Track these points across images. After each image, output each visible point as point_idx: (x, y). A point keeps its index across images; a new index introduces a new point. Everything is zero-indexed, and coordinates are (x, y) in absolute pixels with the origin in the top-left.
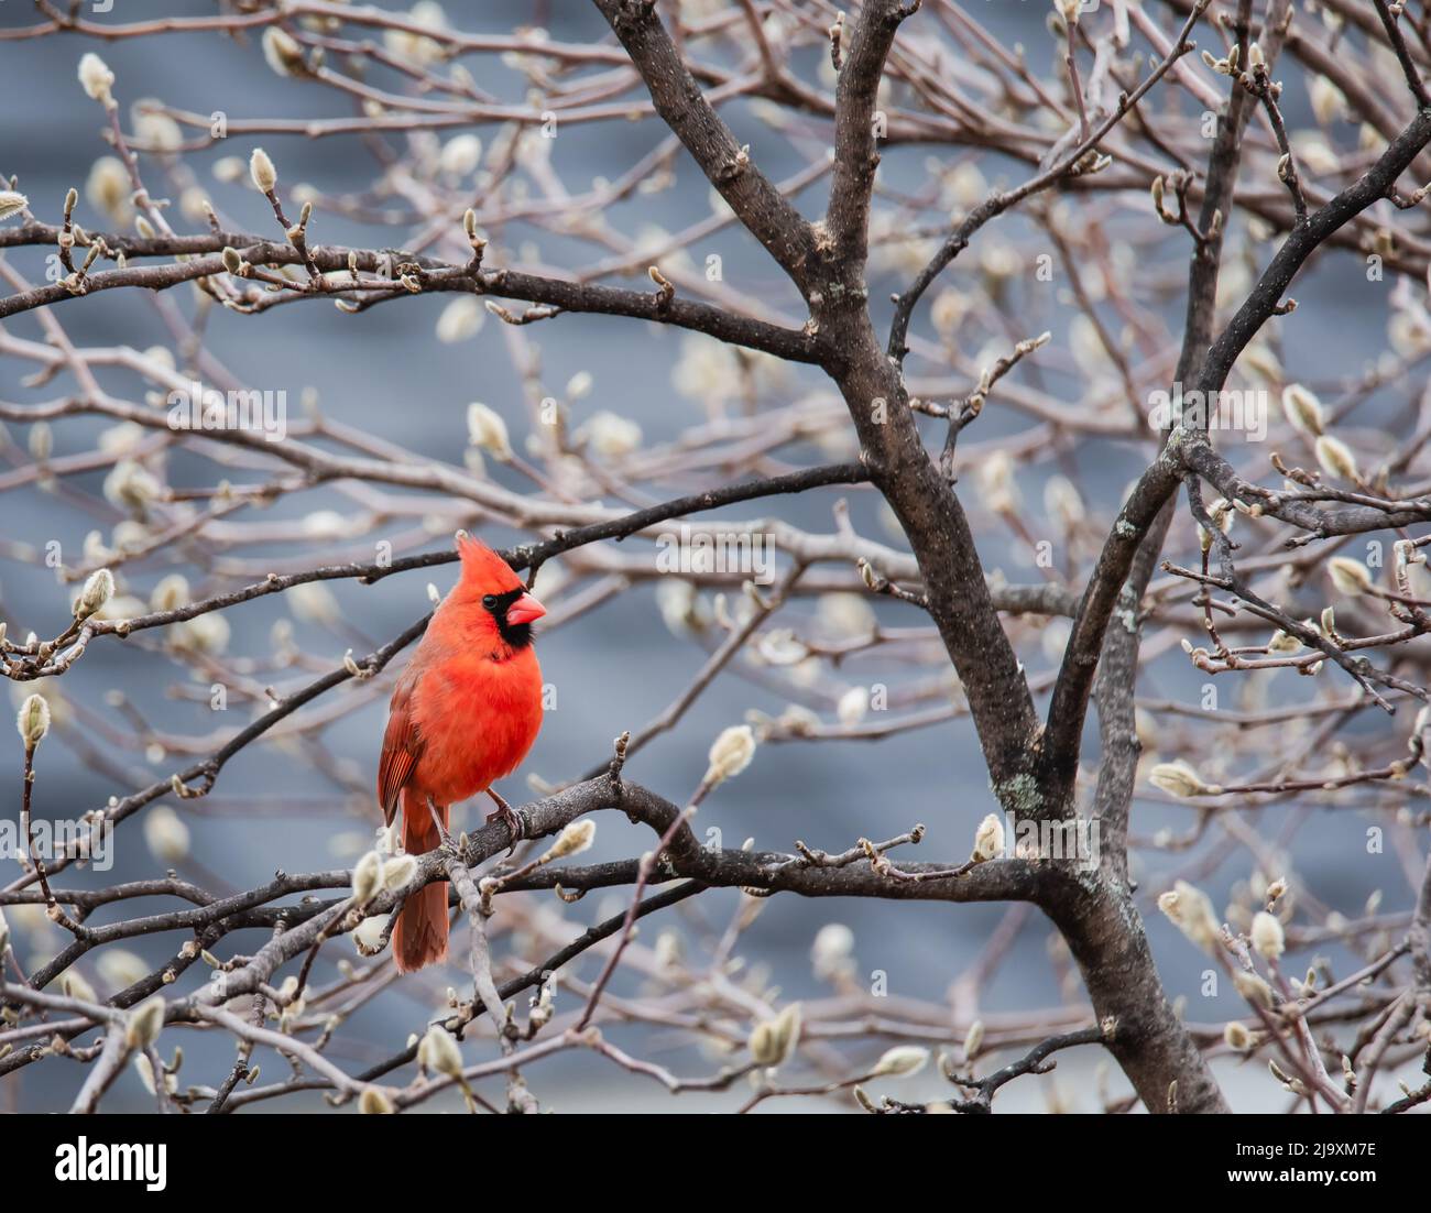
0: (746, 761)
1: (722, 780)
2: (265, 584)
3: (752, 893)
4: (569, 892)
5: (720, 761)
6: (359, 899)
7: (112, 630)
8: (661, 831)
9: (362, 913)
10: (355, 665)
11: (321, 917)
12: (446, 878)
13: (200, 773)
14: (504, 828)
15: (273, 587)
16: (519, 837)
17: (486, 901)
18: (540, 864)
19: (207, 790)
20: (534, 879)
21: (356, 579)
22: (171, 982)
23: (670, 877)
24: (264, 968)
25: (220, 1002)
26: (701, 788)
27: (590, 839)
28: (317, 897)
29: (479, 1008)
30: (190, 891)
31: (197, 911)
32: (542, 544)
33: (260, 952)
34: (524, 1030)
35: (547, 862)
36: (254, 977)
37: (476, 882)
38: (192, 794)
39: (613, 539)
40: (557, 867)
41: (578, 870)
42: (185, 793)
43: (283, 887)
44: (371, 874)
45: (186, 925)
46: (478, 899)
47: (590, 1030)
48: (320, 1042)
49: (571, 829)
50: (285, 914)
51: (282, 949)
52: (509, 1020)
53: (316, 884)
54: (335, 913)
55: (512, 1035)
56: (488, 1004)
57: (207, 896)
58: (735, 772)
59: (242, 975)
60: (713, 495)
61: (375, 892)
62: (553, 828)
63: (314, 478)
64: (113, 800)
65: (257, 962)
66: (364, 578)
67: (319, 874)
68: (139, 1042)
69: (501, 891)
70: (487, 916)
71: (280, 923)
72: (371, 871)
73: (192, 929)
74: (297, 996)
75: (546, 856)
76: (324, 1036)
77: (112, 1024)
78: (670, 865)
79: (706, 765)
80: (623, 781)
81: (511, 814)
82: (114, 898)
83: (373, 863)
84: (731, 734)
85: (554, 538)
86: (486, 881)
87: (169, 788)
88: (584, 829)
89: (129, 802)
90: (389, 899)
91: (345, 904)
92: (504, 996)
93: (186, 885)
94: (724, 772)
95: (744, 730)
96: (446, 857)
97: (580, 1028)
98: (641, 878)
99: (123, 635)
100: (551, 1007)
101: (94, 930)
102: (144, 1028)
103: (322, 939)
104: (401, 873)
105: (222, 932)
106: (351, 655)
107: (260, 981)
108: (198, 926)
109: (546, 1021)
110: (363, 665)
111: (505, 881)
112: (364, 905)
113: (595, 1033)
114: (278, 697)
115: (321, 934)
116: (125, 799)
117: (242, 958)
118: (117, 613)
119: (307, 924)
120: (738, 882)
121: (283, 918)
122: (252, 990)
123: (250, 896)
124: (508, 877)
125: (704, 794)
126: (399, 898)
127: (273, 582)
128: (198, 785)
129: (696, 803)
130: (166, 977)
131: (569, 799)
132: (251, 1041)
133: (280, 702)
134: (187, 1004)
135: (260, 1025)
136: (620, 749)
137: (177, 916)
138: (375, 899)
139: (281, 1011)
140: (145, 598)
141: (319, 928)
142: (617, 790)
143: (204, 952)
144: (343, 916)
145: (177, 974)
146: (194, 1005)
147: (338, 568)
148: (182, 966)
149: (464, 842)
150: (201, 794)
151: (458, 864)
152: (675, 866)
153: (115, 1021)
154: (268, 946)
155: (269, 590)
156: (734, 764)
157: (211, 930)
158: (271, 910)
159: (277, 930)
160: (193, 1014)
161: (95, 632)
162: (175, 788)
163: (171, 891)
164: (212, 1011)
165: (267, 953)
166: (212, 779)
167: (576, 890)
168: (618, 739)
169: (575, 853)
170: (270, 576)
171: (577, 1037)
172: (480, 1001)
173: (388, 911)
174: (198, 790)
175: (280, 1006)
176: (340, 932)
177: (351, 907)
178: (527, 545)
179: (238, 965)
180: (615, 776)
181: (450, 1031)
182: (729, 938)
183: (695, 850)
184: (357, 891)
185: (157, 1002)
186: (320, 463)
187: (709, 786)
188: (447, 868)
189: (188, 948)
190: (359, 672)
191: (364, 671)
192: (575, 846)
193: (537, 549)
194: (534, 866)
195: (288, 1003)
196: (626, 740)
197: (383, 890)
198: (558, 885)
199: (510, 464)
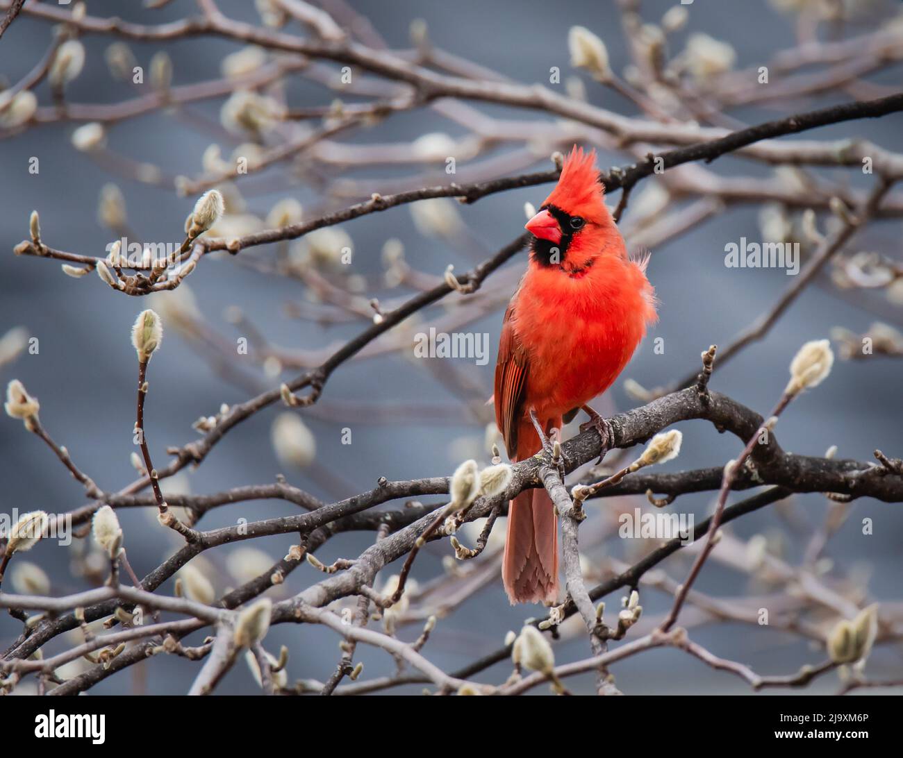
0: (825, 374)
1: (803, 391)
2: (369, 203)
3: (835, 499)
4: (659, 498)
5: (800, 373)
6: (457, 505)
7: (224, 248)
8: (746, 440)
9: (459, 518)
10: (455, 280)
11: (421, 522)
12: (540, 485)
13: (307, 383)
14: (596, 438)
15: (377, 206)
16: (609, 447)
17: (578, 507)
18: (629, 472)
19: (315, 398)
20: (626, 485)
21: (457, 199)
22: (280, 582)
23: (755, 484)
24: (366, 571)
25: (324, 604)
26: (782, 399)
27: (677, 449)
28: (417, 503)
29: (571, 609)
30: (298, 496)
31: (304, 516)
32: (634, 166)
33: (363, 556)
34: (613, 630)
35: (636, 470)
36: (356, 579)
37: (569, 489)
38: (300, 402)
39: (702, 161)
40: (647, 474)
41: (668, 477)
42: (293, 402)
43: (385, 493)
44: (468, 481)
45: (293, 530)
46: (570, 505)
47: (675, 630)
48: (419, 641)
49: (659, 439)
50: (388, 518)
51: (383, 552)
52: (599, 620)
53: (416, 491)
54: (434, 518)
55: (602, 634)
56: (579, 605)
57: (315, 501)
58: (815, 383)
59: (345, 577)
60: (798, 119)
61: (471, 498)
62: (642, 438)
63: (422, 97)
64: (224, 408)
65: (359, 564)
66: (464, 198)
67: (419, 481)
68: (247, 640)
69: (591, 497)
70: (579, 522)
71: (383, 526)
72: (468, 478)
73: (298, 534)
74: (397, 597)
75: (635, 465)
76: (423, 636)
77: (220, 624)
78: (755, 472)
79: (788, 377)
80: (710, 392)
81: (602, 424)
82: (225, 501)
83: (470, 471)
84: (810, 348)
85: (646, 161)
86: (578, 488)
87: (278, 397)
88: (671, 439)
89: (240, 410)
90: (485, 505)
91: (444, 509)
92: (595, 597)
93: (294, 490)
94: (804, 383)
95: (823, 344)
96: (540, 464)
97: (667, 628)
98: (725, 485)
99: (234, 252)
100: (638, 608)
101: (205, 534)
102: (252, 627)
103: (421, 543)
104: (497, 480)
105: (328, 534)
106: (453, 272)
107: (362, 583)
108: (304, 530)
109: (634, 621)
110: (463, 281)
111: (596, 488)
112: (461, 511)
113: (681, 633)
114: (382, 310)
115: (420, 539)
116: (236, 407)
117: (345, 561)
118: (230, 231)
119: (407, 529)
120: (821, 489)
121: (386, 522)
122: (355, 592)
123: (354, 502)
124: (599, 484)
125: (784, 405)
126: (495, 504)
127: (378, 201)
128: (305, 394)
129: (777, 414)
130: (274, 578)
131: (658, 410)
132: (354, 641)
133: (384, 315)
134: (292, 605)
135: (363, 625)
136: (707, 362)
137: (284, 521)
138: (472, 505)
139: (382, 612)
140: (262, 216)
141: (418, 533)
142: (704, 401)
143: (308, 555)
144: (442, 521)
145: (285, 574)
146: (299, 606)
147: (438, 188)
148: (289, 567)
149: (557, 450)
150: (309, 402)
151: (552, 472)
152: (760, 474)
153: (223, 621)
154: (370, 549)
155: (373, 209)
156: (813, 376)
157: (317, 532)
158: (375, 514)
159: (381, 533)
160: (298, 615)
161: (207, 249)
162: (283, 397)
163: (280, 495)
164: (316, 612)
165: (369, 556)
166: (318, 388)
167: (665, 496)
168: (704, 353)
169: (663, 461)
170: (374, 196)
171: (664, 636)
172: (572, 603)
173: (486, 515)
174: (305, 398)
175: (381, 606)
176: (439, 537)
177: (448, 513)
178: (619, 167)
179: (341, 567)
180: (702, 388)
181: (542, 630)
182: (817, 542)
183: (779, 459)
184: (454, 497)
185: (264, 603)
186: (428, 83)
187: (790, 397)
188: (541, 475)
189: (294, 551)
190: (460, 287)
191: (465, 287)
192: (663, 454)
193: (630, 171)
194: (623, 474)
195: (389, 605)
196: (712, 353)
197: (479, 496)
198: (649, 491)
199: (609, 85)
